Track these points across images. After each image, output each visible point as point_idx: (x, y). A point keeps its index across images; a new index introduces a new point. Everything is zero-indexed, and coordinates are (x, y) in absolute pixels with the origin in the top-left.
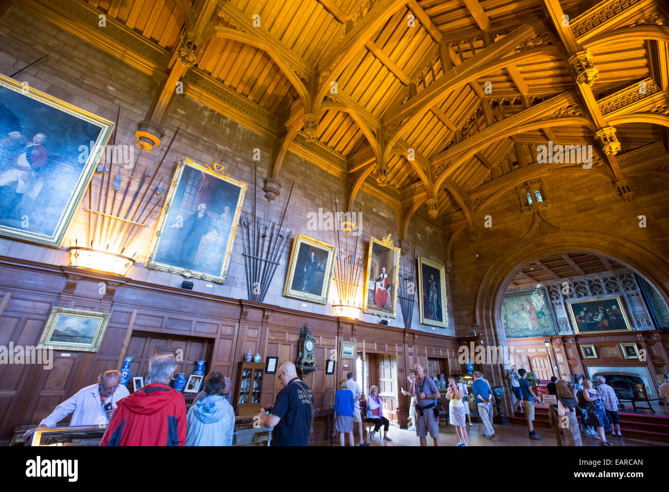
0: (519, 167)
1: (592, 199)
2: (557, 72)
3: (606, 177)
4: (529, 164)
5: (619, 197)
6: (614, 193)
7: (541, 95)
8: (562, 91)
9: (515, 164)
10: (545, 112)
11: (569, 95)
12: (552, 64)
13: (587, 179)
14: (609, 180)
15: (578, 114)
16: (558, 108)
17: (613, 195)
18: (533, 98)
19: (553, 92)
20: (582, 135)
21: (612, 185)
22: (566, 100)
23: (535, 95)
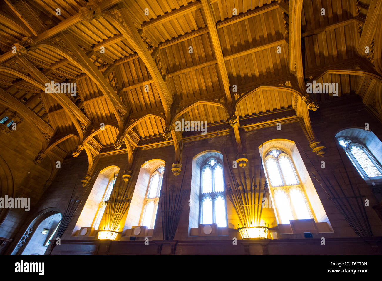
0: (24, 103)
1: (26, 149)
2: (100, 116)
3: (42, 147)
4: (29, 108)
5: (34, 159)
6: (36, 155)
7: (86, 111)
8: (90, 119)
9: (25, 99)
10: (80, 118)
11: (90, 124)
12: (104, 114)
13: (36, 141)
14: (41, 149)
15: (83, 131)
16: (83, 122)
17: (34, 156)
18: (84, 108)
19: (89, 115)
20: (60, 126)
21: (39, 152)
22: (87, 123)
23: (85, 108)
